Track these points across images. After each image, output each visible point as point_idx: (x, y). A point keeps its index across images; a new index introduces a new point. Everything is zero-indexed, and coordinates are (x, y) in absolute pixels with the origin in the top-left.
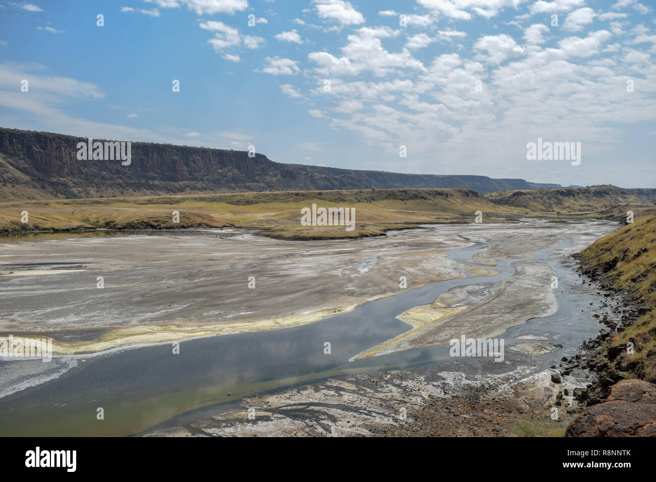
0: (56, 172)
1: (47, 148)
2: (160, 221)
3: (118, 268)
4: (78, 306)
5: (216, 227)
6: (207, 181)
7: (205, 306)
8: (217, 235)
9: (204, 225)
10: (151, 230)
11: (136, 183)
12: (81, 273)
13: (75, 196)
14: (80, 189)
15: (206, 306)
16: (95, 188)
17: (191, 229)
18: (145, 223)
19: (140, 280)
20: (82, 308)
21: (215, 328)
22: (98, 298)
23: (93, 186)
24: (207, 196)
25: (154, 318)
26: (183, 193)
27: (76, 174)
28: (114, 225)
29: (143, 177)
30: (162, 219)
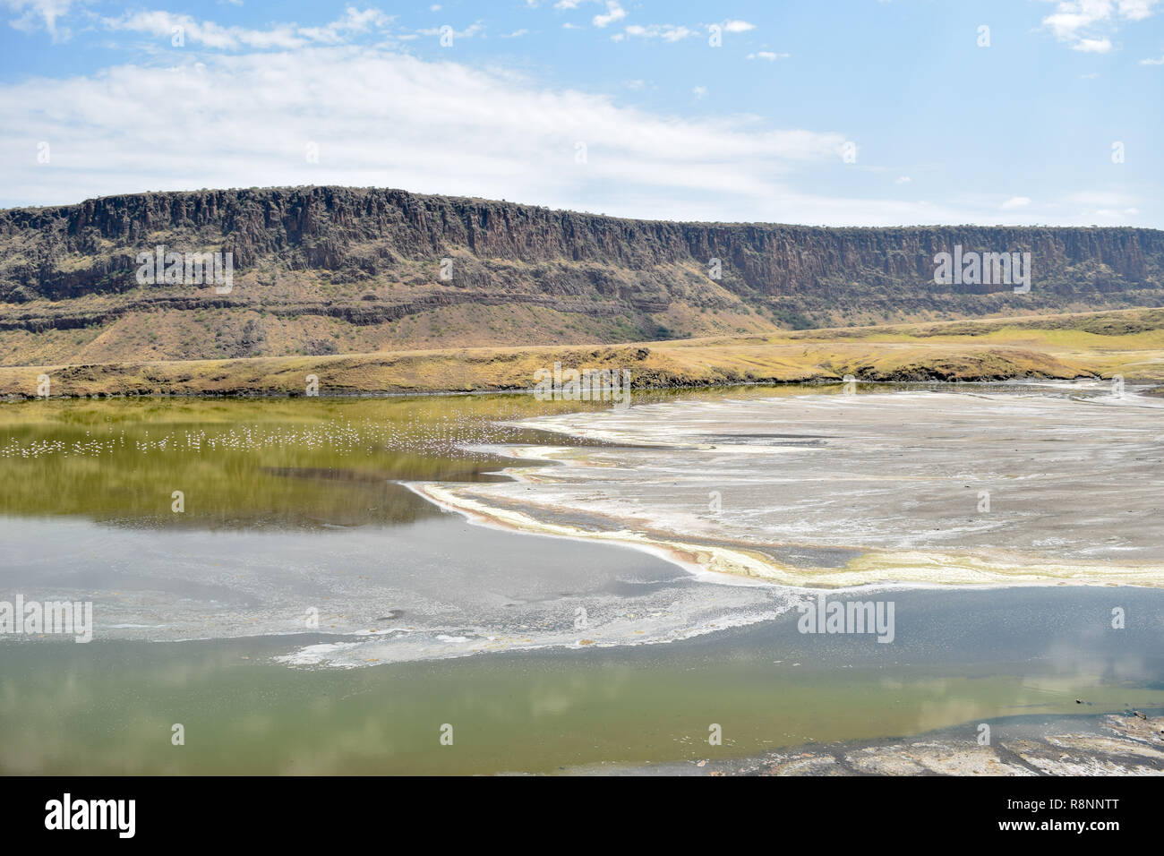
0: (778, 286)
1: (765, 248)
2: (953, 366)
3: (878, 448)
4: (813, 507)
5: (1063, 379)
6: (1043, 290)
7: (1035, 526)
8: (1064, 393)
9: (1038, 374)
10: (937, 382)
11: (910, 299)
12: (818, 454)
13: (808, 325)
14: (816, 313)
15: (1041, 528)
16: (841, 310)
17: (1011, 382)
18: (927, 369)
19: (917, 471)
20: (818, 511)
21: (1057, 570)
22: (844, 496)
23: (837, 308)
24: (1044, 318)
25: (941, 540)
26: (997, 314)
27: (810, 289)
28: (872, 374)
29: (922, 288)
30: (956, 363)
